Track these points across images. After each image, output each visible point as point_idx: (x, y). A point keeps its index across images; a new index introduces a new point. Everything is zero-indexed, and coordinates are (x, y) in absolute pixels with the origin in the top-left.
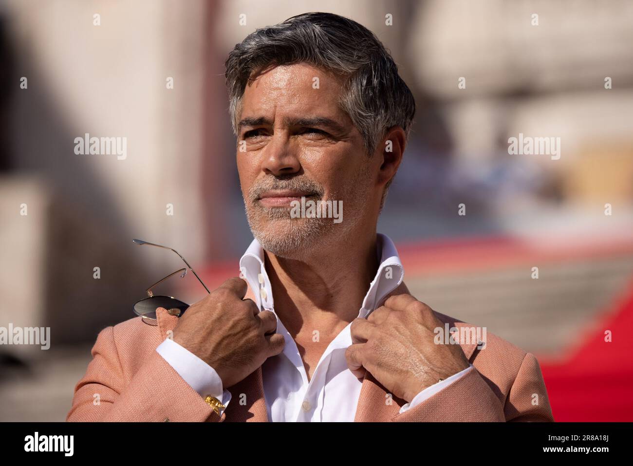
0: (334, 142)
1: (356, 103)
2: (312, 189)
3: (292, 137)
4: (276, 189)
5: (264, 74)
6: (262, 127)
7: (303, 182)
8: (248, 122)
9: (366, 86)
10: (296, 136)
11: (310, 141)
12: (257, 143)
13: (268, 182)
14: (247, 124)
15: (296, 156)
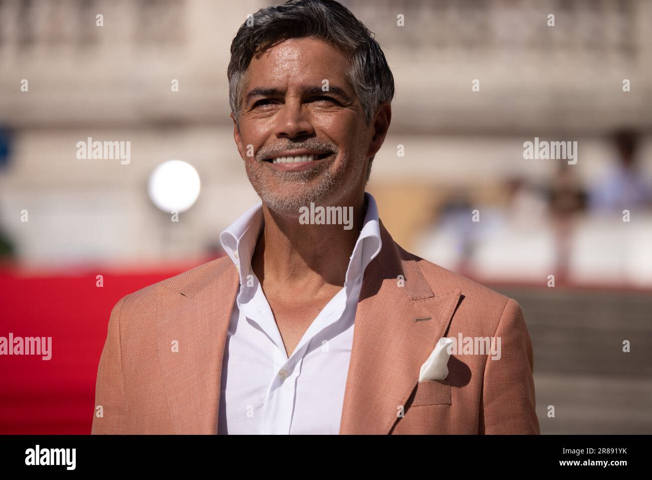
0: (341, 108)
1: (359, 77)
2: (327, 148)
3: (303, 105)
4: (290, 149)
5: (273, 46)
6: (273, 97)
7: (319, 142)
8: (258, 92)
9: (366, 62)
10: (306, 104)
11: (320, 108)
12: (268, 111)
13: (281, 144)
14: (257, 93)
15: (308, 121)
